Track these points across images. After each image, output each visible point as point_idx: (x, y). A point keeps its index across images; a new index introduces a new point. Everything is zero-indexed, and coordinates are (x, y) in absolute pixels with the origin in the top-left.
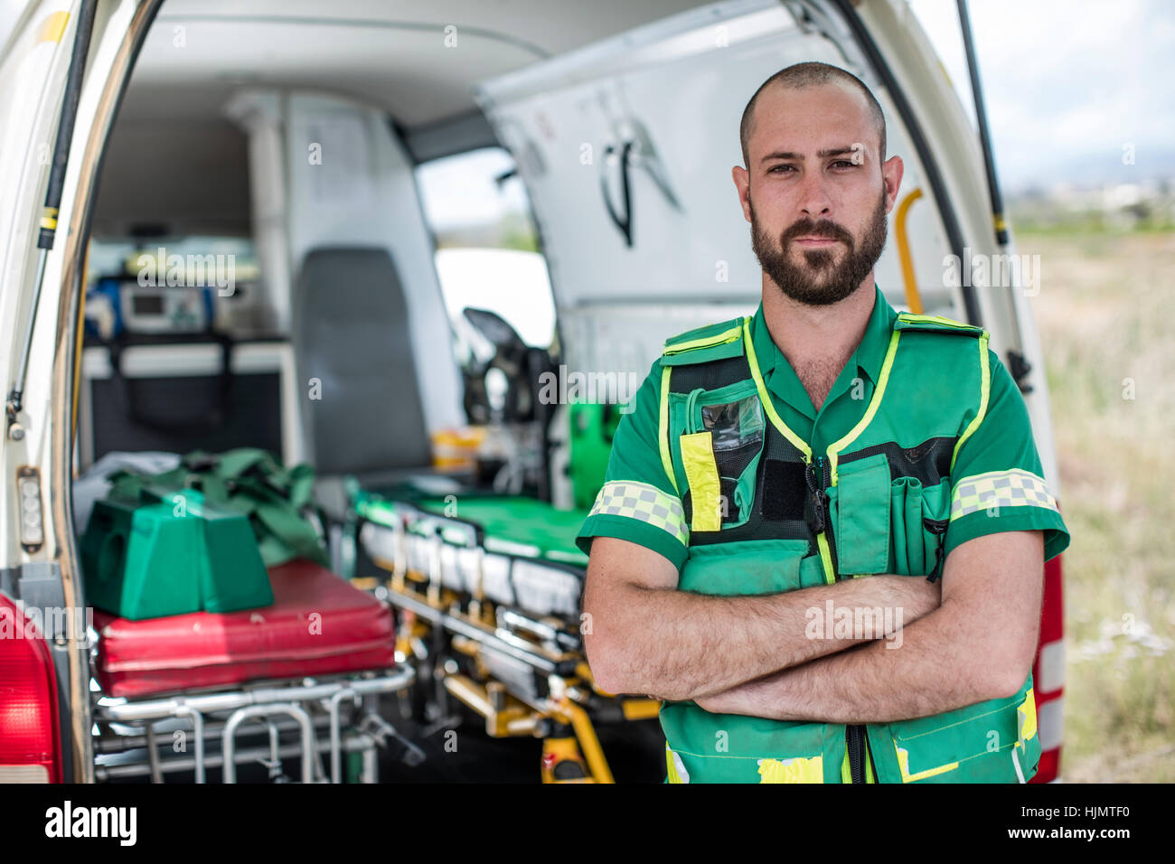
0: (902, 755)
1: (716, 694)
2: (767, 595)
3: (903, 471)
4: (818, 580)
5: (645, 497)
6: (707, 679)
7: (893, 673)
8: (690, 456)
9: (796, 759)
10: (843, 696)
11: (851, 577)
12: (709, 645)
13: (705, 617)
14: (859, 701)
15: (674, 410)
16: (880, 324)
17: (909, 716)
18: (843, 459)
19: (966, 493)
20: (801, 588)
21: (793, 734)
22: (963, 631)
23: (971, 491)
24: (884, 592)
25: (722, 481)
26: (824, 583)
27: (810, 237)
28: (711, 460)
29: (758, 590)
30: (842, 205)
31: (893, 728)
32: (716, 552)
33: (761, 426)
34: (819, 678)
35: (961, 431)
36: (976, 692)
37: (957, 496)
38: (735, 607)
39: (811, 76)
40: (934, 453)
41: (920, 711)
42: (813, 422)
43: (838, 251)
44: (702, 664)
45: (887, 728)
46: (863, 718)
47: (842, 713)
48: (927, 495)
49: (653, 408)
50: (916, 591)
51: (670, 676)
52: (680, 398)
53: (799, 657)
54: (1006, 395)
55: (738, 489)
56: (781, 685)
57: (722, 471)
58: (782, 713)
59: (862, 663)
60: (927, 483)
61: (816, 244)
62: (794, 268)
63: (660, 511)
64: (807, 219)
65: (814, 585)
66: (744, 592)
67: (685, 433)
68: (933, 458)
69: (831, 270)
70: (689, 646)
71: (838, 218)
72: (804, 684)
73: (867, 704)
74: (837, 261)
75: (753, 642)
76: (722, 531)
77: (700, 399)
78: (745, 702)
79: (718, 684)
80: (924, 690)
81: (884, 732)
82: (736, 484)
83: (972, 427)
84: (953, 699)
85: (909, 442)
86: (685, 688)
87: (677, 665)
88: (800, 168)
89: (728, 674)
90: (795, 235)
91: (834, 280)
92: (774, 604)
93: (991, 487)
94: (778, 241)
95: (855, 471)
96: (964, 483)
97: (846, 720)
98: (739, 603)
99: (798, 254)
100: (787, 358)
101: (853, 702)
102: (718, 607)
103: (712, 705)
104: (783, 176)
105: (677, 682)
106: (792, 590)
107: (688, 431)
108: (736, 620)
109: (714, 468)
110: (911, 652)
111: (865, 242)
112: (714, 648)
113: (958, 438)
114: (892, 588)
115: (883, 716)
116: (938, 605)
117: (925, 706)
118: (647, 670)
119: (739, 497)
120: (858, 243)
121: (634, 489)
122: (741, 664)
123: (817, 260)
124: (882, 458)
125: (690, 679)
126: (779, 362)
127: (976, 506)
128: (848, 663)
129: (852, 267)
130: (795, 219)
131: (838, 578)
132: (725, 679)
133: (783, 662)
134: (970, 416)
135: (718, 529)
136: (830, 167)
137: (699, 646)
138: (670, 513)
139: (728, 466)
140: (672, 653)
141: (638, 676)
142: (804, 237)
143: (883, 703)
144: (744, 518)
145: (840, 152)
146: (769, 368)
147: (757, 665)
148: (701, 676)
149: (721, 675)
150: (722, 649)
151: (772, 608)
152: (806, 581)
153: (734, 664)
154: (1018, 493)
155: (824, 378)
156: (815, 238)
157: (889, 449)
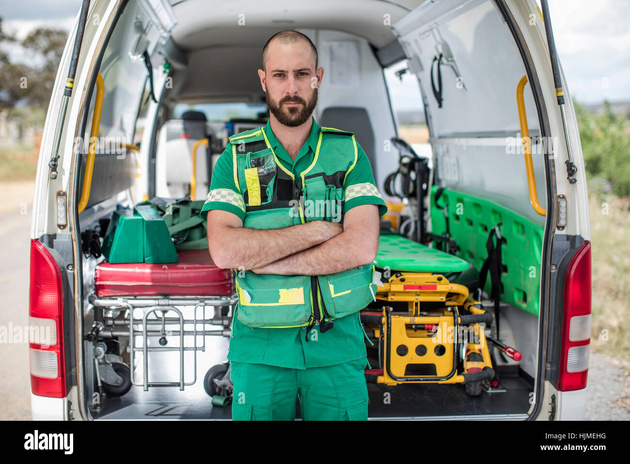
0: (331, 287)
1: (261, 267)
2: (280, 229)
3: (329, 182)
4: (299, 222)
5: (229, 194)
6: (261, 260)
7: (328, 254)
8: (249, 177)
9: (293, 289)
10: (309, 264)
11: (310, 221)
12: (262, 248)
13: (259, 237)
14: (315, 266)
15: (239, 161)
16: (315, 131)
17: (333, 272)
18: (306, 178)
19: (350, 191)
20: (293, 225)
21: (292, 280)
22: (353, 239)
23: (352, 190)
24: (324, 226)
25: (261, 186)
26: (301, 224)
27: (290, 102)
28: (257, 178)
29: (277, 227)
30: (302, 90)
31: (328, 277)
32: (258, 214)
33: (275, 166)
34: (301, 259)
35: (348, 170)
36: (358, 262)
37: (347, 192)
38: (270, 233)
39: (291, 39)
40: (339, 176)
41: (338, 269)
42: (292, 166)
43: (300, 107)
44: (259, 254)
45: (326, 277)
46: (316, 273)
47: (309, 271)
48: (337, 192)
49: (230, 162)
50: (335, 226)
51: (246, 260)
52: (241, 156)
53: (294, 251)
54: (362, 157)
55: (268, 189)
56: (286, 262)
57: (261, 183)
58: (287, 272)
59: (317, 253)
60: (337, 187)
61: (292, 105)
62: (284, 113)
63: (235, 200)
64: (289, 96)
65: (298, 224)
66: (272, 228)
67: (246, 168)
68: (338, 179)
69: (298, 114)
70: (254, 248)
71: (300, 95)
72: (295, 260)
73: (318, 267)
74: (300, 111)
75: (278, 246)
76: (261, 205)
77: (251, 155)
78: (272, 269)
79: (264, 263)
80: (340, 261)
81: (324, 279)
82: (267, 187)
83: (352, 167)
84: (350, 264)
85: (330, 173)
86: (252, 264)
87: (249, 256)
88: (286, 76)
89: (268, 258)
90: (284, 102)
91: (298, 118)
92: (284, 231)
93: (360, 189)
94: (278, 103)
95: (311, 182)
96: (349, 188)
97: (311, 274)
98: (271, 231)
99: (286, 108)
100: (281, 143)
101: (313, 267)
102: (263, 234)
103: (258, 271)
104: (280, 78)
105: (248, 263)
106: (290, 226)
107: (248, 167)
108: (271, 238)
109: (258, 182)
110: (335, 247)
111: (310, 103)
112: (264, 248)
113: (347, 171)
114: (327, 225)
115: (324, 272)
116: (343, 231)
117: (340, 267)
118: (237, 258)
119: (268, 192)
120: (307, 103)
121: (225, 192)
122: (273, 255)
123: (293, 110)
124: (321, 177)
125: (254, 261)
126: (278, 144)
127: (355, 196)
128: (311, 252)
129: (305, 113)
130: (284, 95)
131: (306, 221)
132: (267, 260)
133: (288, 253)
134: (351, 163)
135: (260, 205)
136: (297, 75)
137: (258, 248)
138: (239, 201)
139: (263, 181)
140: (247, 251)
141: (234, 261)
142: (288, 103)
143: (324, 266)
144: (269, 200)
145: (302, 70)
146: (275, 146)
147: (279, 254)
148: (259, 259)
149: (265, 259)
150: (266, 249)
151: (284, 233)
152: (295, 223)
153: (271, 254)
154: (369, 191)
155: (295, 151)
156: (292, 103)
157: (323, 174)
